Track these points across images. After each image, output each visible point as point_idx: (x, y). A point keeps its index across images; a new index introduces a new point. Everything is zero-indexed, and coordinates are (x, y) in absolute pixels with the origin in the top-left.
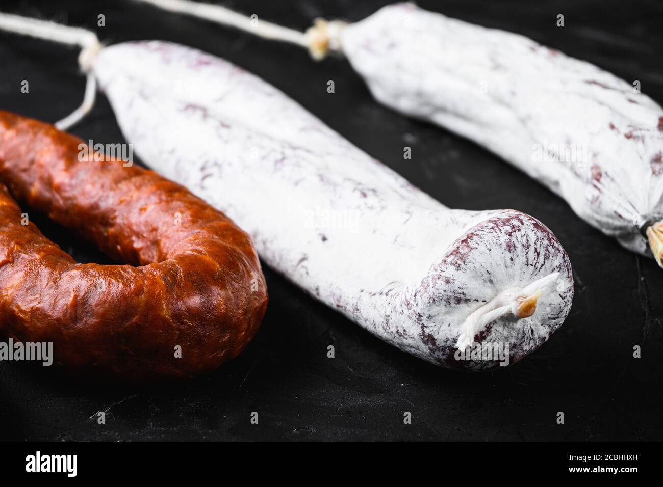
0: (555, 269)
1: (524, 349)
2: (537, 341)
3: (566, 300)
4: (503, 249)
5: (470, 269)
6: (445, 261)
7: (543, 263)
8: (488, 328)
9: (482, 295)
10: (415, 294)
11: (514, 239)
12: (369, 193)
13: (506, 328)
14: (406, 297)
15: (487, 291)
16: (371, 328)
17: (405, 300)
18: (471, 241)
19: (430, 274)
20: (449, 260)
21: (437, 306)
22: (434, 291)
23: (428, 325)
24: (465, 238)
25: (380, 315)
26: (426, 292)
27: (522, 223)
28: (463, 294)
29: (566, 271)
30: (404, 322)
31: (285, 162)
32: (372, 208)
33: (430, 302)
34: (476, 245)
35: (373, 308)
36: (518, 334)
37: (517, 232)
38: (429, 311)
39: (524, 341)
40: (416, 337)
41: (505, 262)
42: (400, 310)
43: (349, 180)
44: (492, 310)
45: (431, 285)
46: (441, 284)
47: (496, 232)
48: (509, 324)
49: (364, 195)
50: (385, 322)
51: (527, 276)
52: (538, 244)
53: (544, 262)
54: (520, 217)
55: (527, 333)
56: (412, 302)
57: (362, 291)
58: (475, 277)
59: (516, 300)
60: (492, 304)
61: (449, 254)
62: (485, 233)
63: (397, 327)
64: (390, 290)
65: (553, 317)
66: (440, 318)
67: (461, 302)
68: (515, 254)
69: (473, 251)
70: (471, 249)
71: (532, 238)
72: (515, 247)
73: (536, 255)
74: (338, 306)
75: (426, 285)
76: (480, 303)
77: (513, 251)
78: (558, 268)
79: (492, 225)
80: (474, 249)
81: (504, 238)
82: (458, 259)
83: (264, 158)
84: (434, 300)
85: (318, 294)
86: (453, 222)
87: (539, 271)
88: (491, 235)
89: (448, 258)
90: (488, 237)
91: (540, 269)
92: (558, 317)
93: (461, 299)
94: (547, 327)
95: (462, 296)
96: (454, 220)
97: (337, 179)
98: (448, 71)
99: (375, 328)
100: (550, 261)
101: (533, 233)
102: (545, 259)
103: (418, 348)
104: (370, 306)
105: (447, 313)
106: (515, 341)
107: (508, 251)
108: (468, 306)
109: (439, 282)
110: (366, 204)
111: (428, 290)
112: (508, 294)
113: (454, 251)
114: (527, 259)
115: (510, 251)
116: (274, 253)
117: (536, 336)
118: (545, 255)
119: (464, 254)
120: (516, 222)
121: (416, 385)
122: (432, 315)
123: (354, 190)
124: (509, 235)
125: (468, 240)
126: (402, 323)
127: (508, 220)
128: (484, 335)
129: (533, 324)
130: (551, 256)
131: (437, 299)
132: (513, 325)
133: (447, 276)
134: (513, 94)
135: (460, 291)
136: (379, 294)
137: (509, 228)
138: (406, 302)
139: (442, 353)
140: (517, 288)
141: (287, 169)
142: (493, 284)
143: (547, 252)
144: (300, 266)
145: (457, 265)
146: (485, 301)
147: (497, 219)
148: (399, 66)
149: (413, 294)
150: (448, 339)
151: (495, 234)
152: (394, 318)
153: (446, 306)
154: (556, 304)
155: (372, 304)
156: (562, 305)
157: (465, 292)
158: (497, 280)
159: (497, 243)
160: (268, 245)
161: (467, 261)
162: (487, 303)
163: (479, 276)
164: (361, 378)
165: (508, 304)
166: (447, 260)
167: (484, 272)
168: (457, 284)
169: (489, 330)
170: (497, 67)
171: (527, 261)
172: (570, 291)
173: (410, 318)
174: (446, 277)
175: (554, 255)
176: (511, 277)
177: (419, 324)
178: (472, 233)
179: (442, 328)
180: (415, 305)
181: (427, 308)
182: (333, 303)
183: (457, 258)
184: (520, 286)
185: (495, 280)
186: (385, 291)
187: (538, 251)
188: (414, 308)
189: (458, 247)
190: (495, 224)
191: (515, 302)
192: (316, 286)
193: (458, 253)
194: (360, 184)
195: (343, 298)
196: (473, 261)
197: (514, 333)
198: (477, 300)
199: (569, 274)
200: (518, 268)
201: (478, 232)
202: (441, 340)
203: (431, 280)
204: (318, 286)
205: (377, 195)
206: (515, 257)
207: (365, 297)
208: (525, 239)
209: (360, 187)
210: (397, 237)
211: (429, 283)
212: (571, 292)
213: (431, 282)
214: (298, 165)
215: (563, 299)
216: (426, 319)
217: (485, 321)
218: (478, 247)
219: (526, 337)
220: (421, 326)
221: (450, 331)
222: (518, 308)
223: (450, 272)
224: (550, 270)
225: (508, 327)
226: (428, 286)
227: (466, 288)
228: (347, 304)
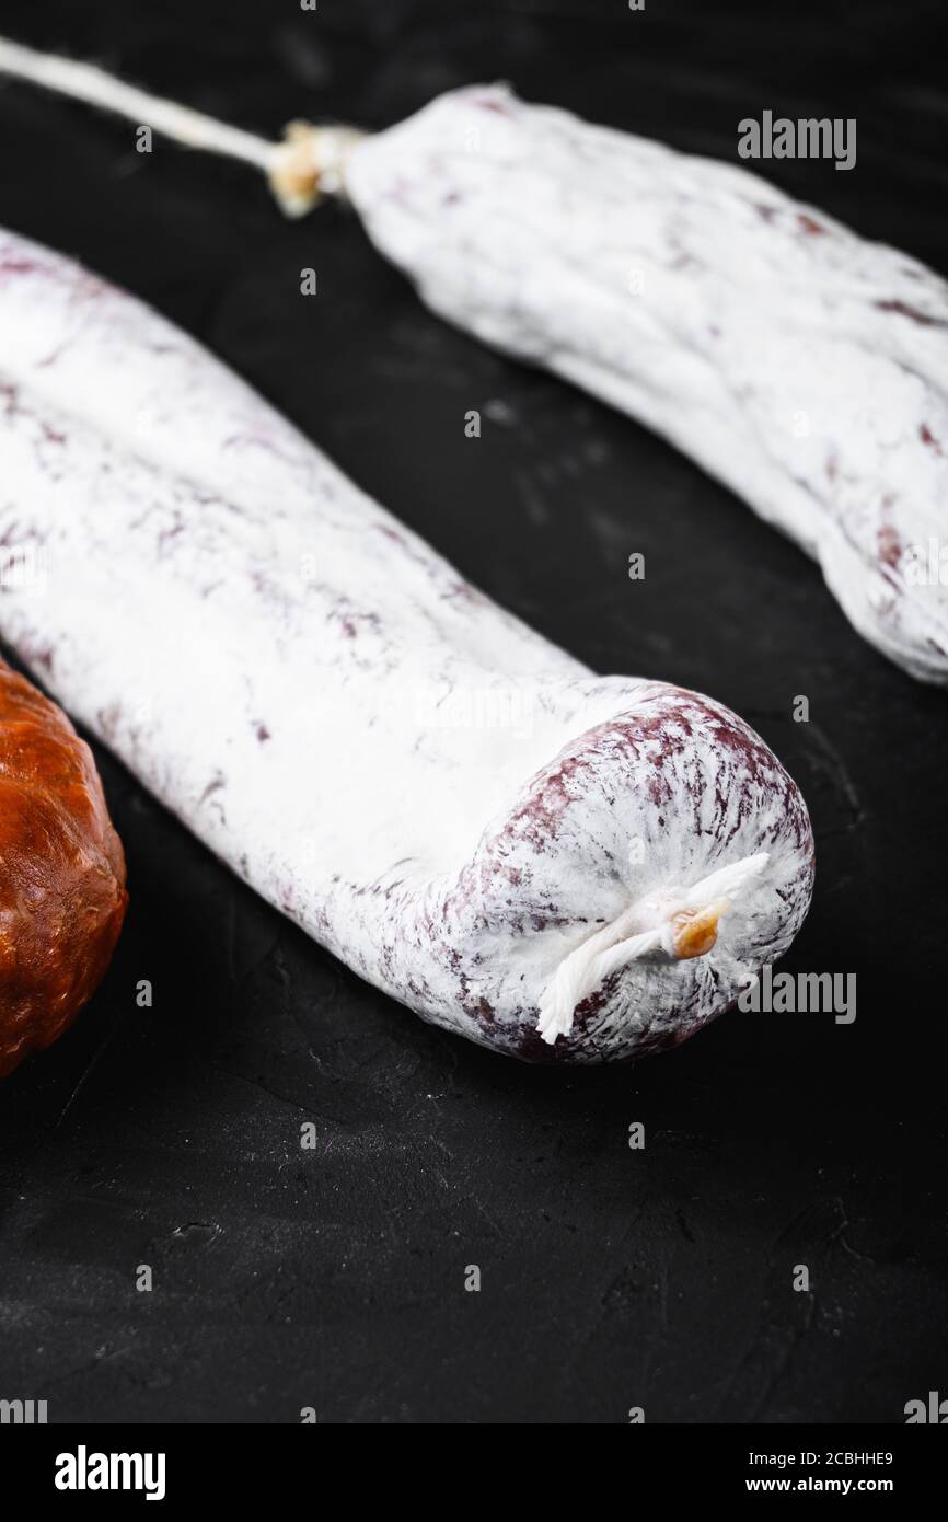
0: (764, 835)
1: (700, 1015)
2: (729, 994)
3: (792, 900)
4: (641, 800)
5: (566, 849)
6: (511, 830)
7: (736, 825)
8: (610, 982)
9: (595, 909)
10: (446, 905)
11: (667, 772)
12: (363, 626)
13: (654, 977)
14: (425, 909)
15: (608, 898)
16: (356, 967)
17: (422, 915)
18: (571, 780)
19: (479, 859)
20: (521, 826)
21: (492, 934)
22: (486, 900)
23: (475, 976)
24: (557, 771)
25: (373, 943)
26: (468, 902)
27: (689, 731)
28: (551, 907)
29: (794, 834)
30: (423, 966)
31: (181, 536)
32: (365, 664)
33: (476, 927)
34: (581, 791)
35: (359, 925)
36: (682, 987)
37: (675, 755)
38: (475, 946)
39: (698, 1000)
40: (451, 1000)
41: (647, 829)
42: (412, 937)
43: (320, 587)
44: (618, 942)
45: (479, 886)
46: (500, 882)
47: (627, 757)
48: (659, 969)
49: (351, 631)
50: (384, 961)
51: (699, 856)
52: (725, 779)
53: (739, 822)
54: (686, 714)
55: (702, 984)
56: (437, 922)
57: (336, 880)
58: (579, 868)
59: (672, 918)
60: (617, 928)
61: (519, 813)
62: (602, 758)
63: (409, 975)
64: (396, 884)
65: (763, 940)
66: (501, 961)
67: (547, 926)
68: (669, 808)
69: (573, 805)
70: (570, 800)
71: (711, 765)
72: (669, 791)
73: (719, 806)
74: (287, 908)
75: (468, 886)
76: (592, 925)
77: (665, 804)
78: (771, 831)
79: (619, 737)
80: (575, 800)
81: (644, 772)
82: (539, 826)
83: (135, 525)
84: (486, 921)
85: (246, 872)
86: (545, 706)
87: (727, 844)
88: (615, 765)
89: (518, 822)
90: (608, 769)
91: (730, 838)
92: (776, 939)
93: (546, 919)
94: (751, 962)
95: (548, 913)
96: (546, 703)
97: (293, 585)
98: (576, 264)
99: (365, 968)
100: (752, 817)
101: (713, 754)
102: (740, 817)
103: (457, 1023)
104: (352, 920)
105: (515, 950)
106: (676, 1003)
107: (652, 803)
108: (564, 934)
109: (497, 880)
110: (353, 654)
111: (471, 897)
112: (654, 906)
113: (532, 804)
114: (698, 818)
115: (657, 803)
116: (153, 763)
117: (726, 984)
118: (741, 804)
119: (553, 814)
120: (673, 729)
121: (459, 1096)
122: (483, 955)
123: (330, 616)
124: (656, 765)
125: (564, 776)
126: (418, 968)
127: (657, 725)
128: (601, 998)
129: (718, 963)
130: (755, 805)
131: (493, 921)
132: (668, 970)
133: (514, 866)
134: (715, 332)
135: (545, 902)
136: (371, 892)
137: (655, 746)
138: (426, 923)
139: (509, 1036)
140: (673, 890)
141: (185, 553)
142: (621, 882)
143: (746, 798)
144: (208, 801)
145: (537, 840)
146: (602, 920)
147: (631, 721)
148: (467, 247)
149: (442, 905)
150: (520, 1010)
151: (624, 762)
152: (402, 954)
153: (512, 935)
154: (768, 912)
155: (356, 915)
156: (784, 914)
157: (555, 901)
158: (628, 873)
159: (627, 785)
160: (142, 741)
161: (560, 831)
162: (608, 924)
163: (586, 864)
164: (338, 1080)
165: (654, 928)
166: (515, 828)
167: (598, 853)
168: (537, 885)
169: (613, 986)
170: (683, 261)
171: (698, 824)
172: (802, 877)
173: (436, 959)
174: (511, 869)
175: (763, 802)
176: (662, 863)
177: (456, 974)
178: (573, 759)
179: (507, 984)
180: (445, 931)
181: (471, 940)
182: (278, 900)
183: (538, 822)
184: (681, 882)
185: (625, 872)
186: (385, 886)
187: (724, 798)
188: (444, 937)
189: (541, 795)
190: (626, 735)
191: (669, 923)
192: (241, 853)
193: (539, 809)
194: (343, 600)
195: (296, 893)
196: (573, 829)
197: (672, 987)
198: (585, 920)
199: (799, 840)
200: (678, 841)
201: (586, 758)
202: (504, 1010)
203: (480, 873)
204: (245, 855)
205: (379, 632)
206: (668, 816)
207: (343, 895)
208: (692, 770)
209: (343, 609)
210: (420, 739)
211: (474, 882)
212: (806, 879)
213: (479, 880)
214: (208, 546)
215: (785, 899)
216: (471, 963)
217: (601, 968)
218: (585, 795)
219: (700, 992)
220: (459, 978)
221: (525, 990)
222: (677, 939)
223: (521, 855)
224: (754, 839)
225: (657, 975)
226: (473, 888)
227: (557, 894)
228: (304, 907)
